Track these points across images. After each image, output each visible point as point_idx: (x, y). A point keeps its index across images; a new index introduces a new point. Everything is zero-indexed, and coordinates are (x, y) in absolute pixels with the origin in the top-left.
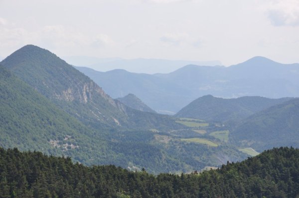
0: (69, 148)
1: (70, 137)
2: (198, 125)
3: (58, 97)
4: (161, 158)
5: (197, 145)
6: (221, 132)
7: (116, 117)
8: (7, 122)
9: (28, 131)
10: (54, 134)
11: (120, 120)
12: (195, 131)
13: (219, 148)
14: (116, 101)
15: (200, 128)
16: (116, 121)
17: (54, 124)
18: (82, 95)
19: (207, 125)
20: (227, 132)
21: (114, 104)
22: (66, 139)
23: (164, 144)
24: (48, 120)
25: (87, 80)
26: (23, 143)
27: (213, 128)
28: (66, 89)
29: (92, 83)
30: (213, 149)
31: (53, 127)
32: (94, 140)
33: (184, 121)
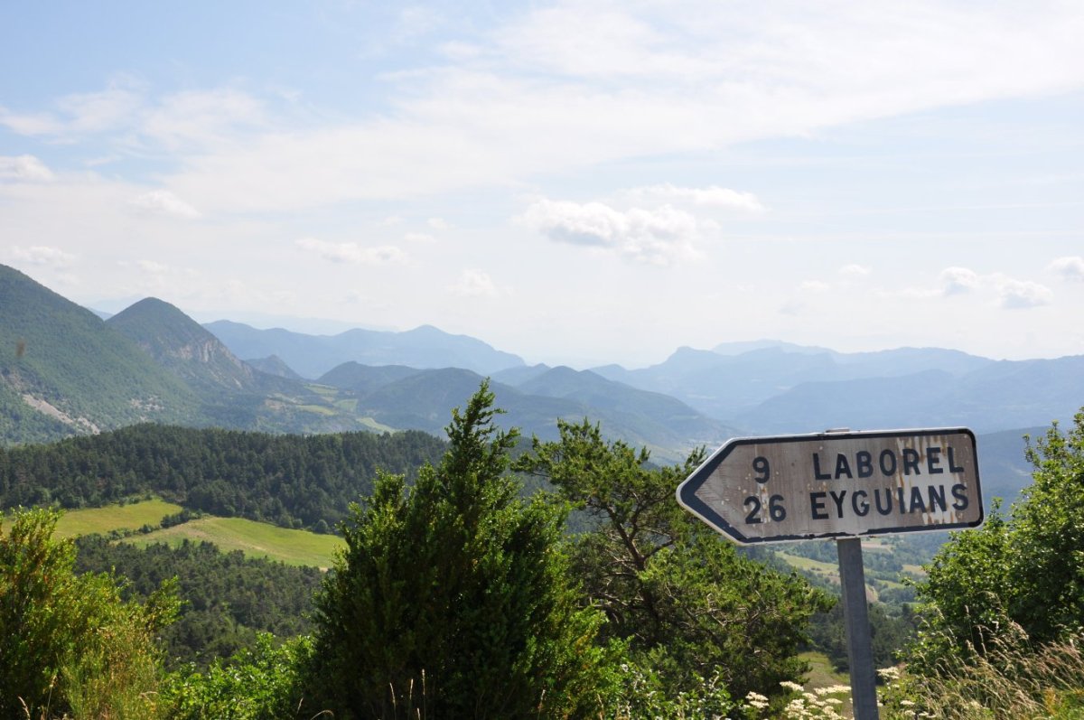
0: (152, 408)
1: (156, 397)
2: (327, 392)
3: (173, 354)
4: (256, 425)
5: (313, 413)
6: (351, 400)
7: (239, 380)
8: (83, 378)
9: (105, 389)
10: (137, 393)
11: (242, 383)
12: (324, 398)
13: (334, 417)
14: (243, 362)
15: (329, 395)
16: (238, 383)
17: (141, 383)
18: (203, 353)
19: (336, 392)
20: (356, 401)
21: (239, 365)
22: (151, 399)
23: (275, 410)
24: (134, 377)
25: (211, 337)
26: (97, 400)
27: (341, 396)
28: (184, 346)
29: (216, 342)
30: (328, 418)
31: (139, 385)
32: (186, 402)
33: (314, 386)
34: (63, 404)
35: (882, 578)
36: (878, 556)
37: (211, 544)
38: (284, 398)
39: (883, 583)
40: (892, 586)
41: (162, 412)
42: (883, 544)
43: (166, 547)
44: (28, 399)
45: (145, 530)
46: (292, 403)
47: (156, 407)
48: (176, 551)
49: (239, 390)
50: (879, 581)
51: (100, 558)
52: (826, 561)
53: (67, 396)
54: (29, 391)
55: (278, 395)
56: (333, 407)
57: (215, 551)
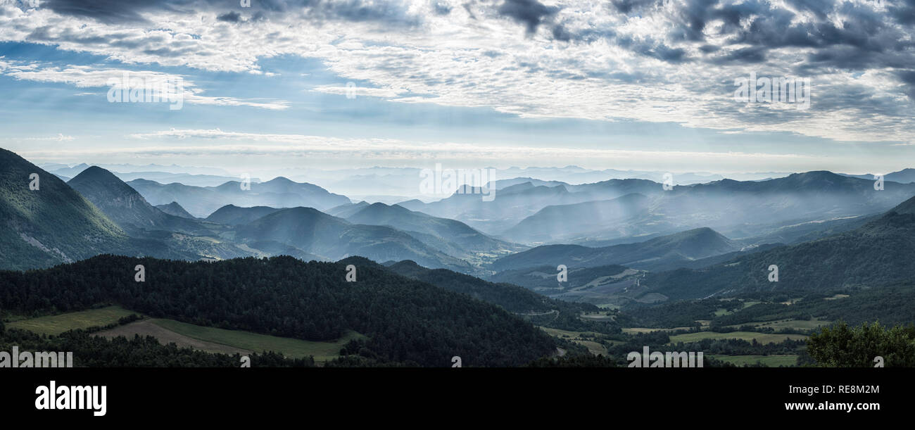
2: (214, 226)
3: (109, 204)
7: (152, 220)
11: (155, 222)
12: (212, 231)
16: (152, 222)
17: (90, 224)
21: (152, 210)
23: (179, 241)
27: (223, 229)
28: (116, 198)
33: (205, 223)
34: (43, 239)
35: (609, 339)
36: (605, 324)
37: (153, 337)
38: (185, 232)
39: (610, 342)
40: (616, 343)
41: (104, 243)
42: (608, 315)
43: (124, 339)
44: (24, 236)
45: (110, 327)
46: (191, 236)
47: (100, 240)
48: (131, 342)
49: (153, 227)
50: (608, 341)
51: (86, 346)
52: (572, 330)
53: (46, 234)
54: (23, 232)
55: (181, 230)
56: (219, 237)
57: (156, 342)
